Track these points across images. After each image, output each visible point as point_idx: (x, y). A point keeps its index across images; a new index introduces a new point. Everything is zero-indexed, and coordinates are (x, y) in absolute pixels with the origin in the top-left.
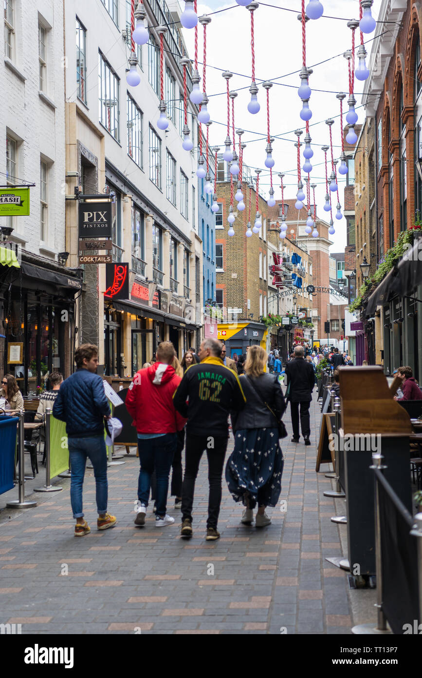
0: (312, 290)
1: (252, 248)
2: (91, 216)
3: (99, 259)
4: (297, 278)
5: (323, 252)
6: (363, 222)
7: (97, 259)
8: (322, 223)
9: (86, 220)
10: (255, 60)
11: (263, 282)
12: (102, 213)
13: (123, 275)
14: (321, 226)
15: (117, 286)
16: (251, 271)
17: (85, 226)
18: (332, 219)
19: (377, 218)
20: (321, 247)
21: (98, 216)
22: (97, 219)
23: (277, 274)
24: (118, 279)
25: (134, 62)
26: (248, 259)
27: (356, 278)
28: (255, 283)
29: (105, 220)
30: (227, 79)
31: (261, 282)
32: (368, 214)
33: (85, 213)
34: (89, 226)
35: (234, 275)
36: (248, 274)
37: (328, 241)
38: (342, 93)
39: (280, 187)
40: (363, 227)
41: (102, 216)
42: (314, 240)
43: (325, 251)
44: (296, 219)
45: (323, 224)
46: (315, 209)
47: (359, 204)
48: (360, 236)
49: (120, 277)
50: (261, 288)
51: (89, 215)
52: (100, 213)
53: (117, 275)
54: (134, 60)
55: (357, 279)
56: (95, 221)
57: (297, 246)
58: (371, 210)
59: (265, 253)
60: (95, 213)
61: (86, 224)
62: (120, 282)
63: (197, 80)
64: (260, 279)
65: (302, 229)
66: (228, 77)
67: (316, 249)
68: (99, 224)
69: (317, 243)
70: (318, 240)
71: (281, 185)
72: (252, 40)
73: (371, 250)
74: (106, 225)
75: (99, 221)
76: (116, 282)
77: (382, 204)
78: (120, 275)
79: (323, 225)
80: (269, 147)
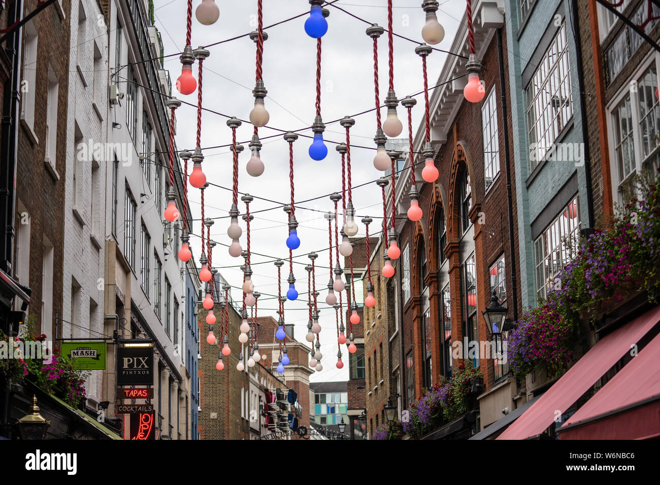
0: (303, 433)
1: (234, 382)
2: (131, 362)
3: (140, 408)
4: (293, 420)
5: (302, 383)
6: (378, 355)
7: (138, 408)
8: (300, 347)
9: (126, 366)
10: (294, 192)
11: (245, 422)
12: (143, 359)
13: (149, 424)
14: (300, 351)
15: (142, 436)
16: (232, 410)
17: (124, 372)
18: (340, 350)
19: (403, 354)
20: (300, 377)
21: (139, 362)
22: (138, 365)
23: (270, 414)
24: (144, 428)
25: (173, 196)
26: (230, 395)
27: (366, 419)
28: (237, 424)
29: (146, 367)
30: (246, 203)
31: (243, 423)
32: (386, 347)
33: (124, 358)
34: (129, 373)
35: (214, 415)
36: (230, 414)
37: (308, 369)
38: (368, 217)
39: (277, 312)
40: (378, 361)
41: (143, 362)
42: (291, 368)
43: (304, 381)
44: (272, 342)
45: (302, 348)
46: (293, 329)
47: (371, 334)
48: (373, 371)
49: (145, 426)
50: (243, 430)
51: (129, 361)
52: (141, 359)
53: (142, 423)
54: (172, 195)
55: (368, 421)
56: (135, 367)
57: (272, 375)
58: (391, 343)
59: (246, 386)
60: (135, 359)
61: (125, 370)
62: (146, 432)
63: (236, 214)
64: (243, 419)
65: (276, 354)
66: (248, 201)
67: (293, 379)
68: (139, 370)
69: (294, 371)
70: (296, 369)
71: (278, 310)
72: (291, 172)
73: (391, 388)
74: (148, 372)
75: (140, 367)
76: (141, 432)
77: (412, 339)
78: (146, 424)
79: (302, 350)
80: (291, 277)
